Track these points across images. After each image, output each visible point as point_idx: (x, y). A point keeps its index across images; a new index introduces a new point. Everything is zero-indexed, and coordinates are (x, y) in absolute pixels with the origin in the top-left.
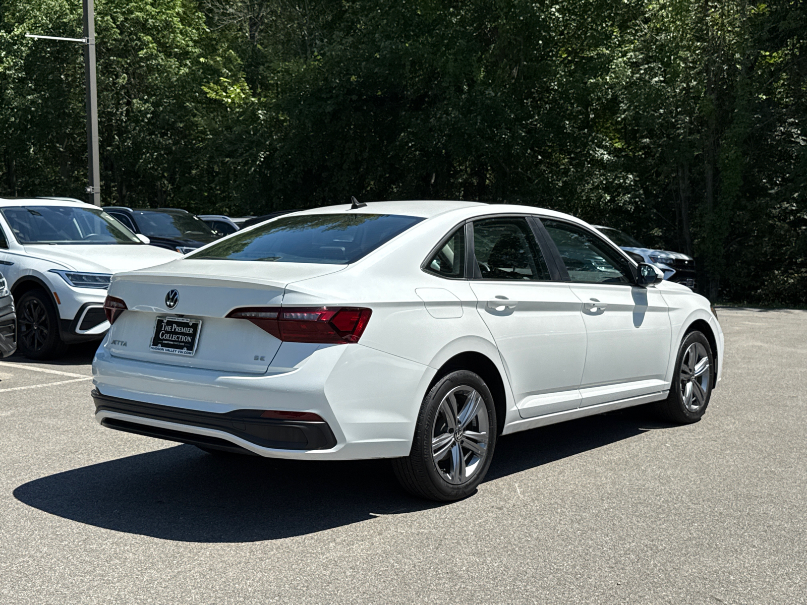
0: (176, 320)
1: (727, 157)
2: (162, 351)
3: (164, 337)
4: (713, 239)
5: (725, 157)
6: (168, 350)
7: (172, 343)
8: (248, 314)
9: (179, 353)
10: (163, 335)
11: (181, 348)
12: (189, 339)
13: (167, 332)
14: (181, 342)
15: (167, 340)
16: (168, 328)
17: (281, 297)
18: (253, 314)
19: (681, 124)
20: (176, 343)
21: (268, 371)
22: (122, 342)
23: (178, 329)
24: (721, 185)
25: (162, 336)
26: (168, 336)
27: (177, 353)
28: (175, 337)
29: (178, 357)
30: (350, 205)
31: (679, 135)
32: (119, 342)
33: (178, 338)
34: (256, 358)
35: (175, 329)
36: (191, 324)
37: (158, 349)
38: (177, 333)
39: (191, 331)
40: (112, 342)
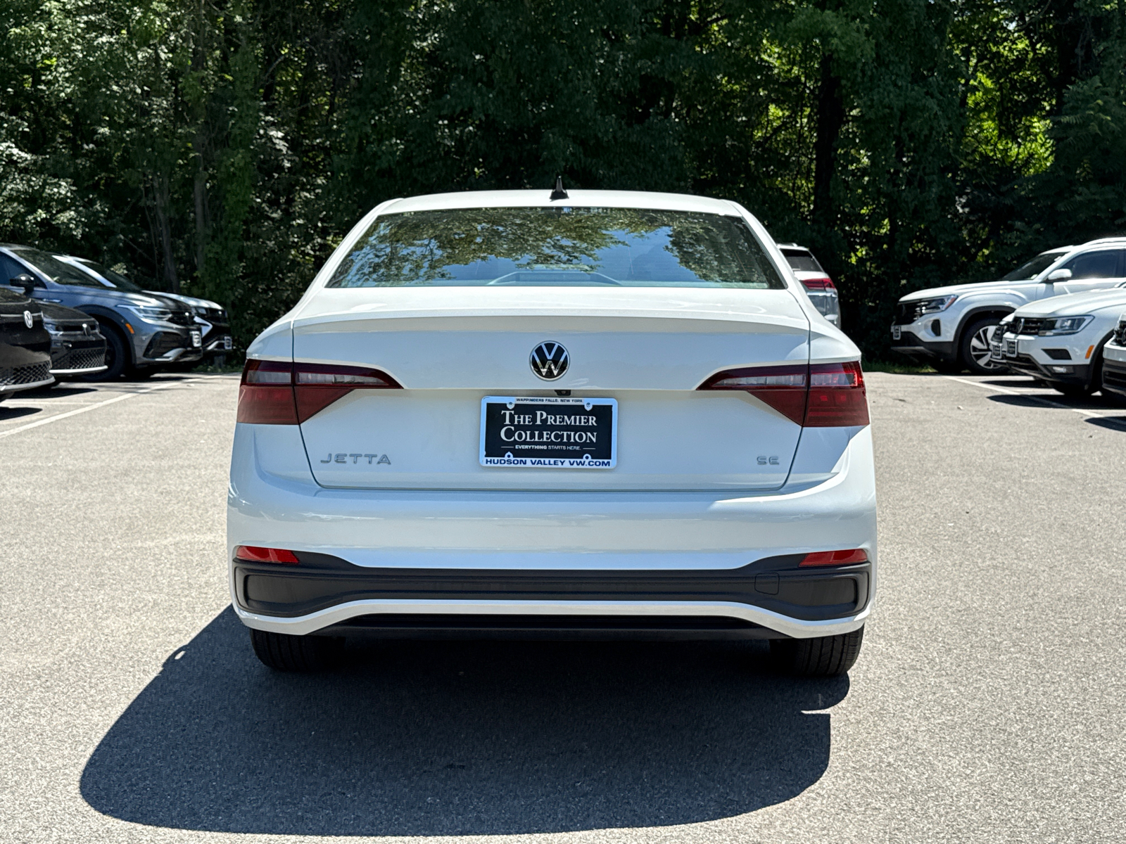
0: (545, 403)
1: (233, 164)
2: (521, 465)
3: (514, 437)
4: (218, 281)
5: (230, 163)
6: (540, 462)
7: (545, 447)
8: (743, 381)
9: (578, 466)
10: (509, 434)
11: (579, 455)
12: (590, 437)
13: (522, 428)
14: (569, 443)
15: (525, 443)
16: (522, 420)
17: (805, 345)
18: (753, 381)
19: (157, 111)
20: (558, 447)
21: (789, 482)
22: (370, 458)
23: (553, 420)
24: (224, 203)
25: (507, 437)
26: (526, 434)
27: (567, 466)
28: (548, 436)
29: (575, 475)
30: (549, 192)
31: (153, 125)
32: (356, 456)
33: (557, 436)
34: (762, 461)
35: (544, 421)
36: (588, 408)
37: (510, 462)
38: (552, 428)
39: (592, 421)
40: (326, 459)
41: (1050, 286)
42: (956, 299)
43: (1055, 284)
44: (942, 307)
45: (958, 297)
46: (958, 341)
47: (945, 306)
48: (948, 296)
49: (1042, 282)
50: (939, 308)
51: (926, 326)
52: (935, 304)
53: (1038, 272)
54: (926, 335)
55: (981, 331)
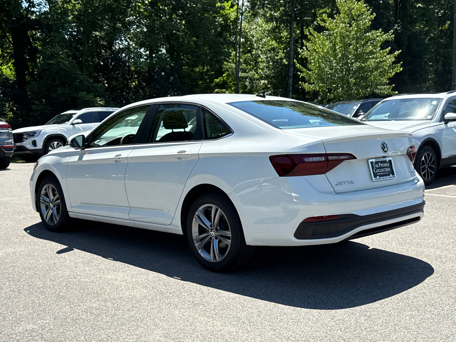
0: (380, 160)
2: (381, 180)
3: (377, 171)
6: (384, 178)
7: (382, 174)
9: (390, 178)
11: (388, 175)
12: (389, 169)
13: (377, 168)
15: (379, 173)
16: (377, 166)
20: (385, 173)
22: (348, 182)
23: (382, 165)
25: (376, 171)
26: (378, 170)
27: (388, 178)
28: (382, 170)
32: (344, 182)
33: (384, 170)
35: (381, 166)
36: (387, 161)
37: (378, 179)
38: (383, 168)
39: (388, 165)
40: (337, 184)
41: (74, 126)
42: (41, 132)
43: (75, 125)
44: (36, 135)
45: (41, 131)
46: (44, 149)
47: (37, 135)
48: (38, 131)
49: (71, 125)
50: (34, 136)
51: (29, 143)
52: (32, 134)
53: (68, 121)
54: (30, 147)
55: (52, 144)
